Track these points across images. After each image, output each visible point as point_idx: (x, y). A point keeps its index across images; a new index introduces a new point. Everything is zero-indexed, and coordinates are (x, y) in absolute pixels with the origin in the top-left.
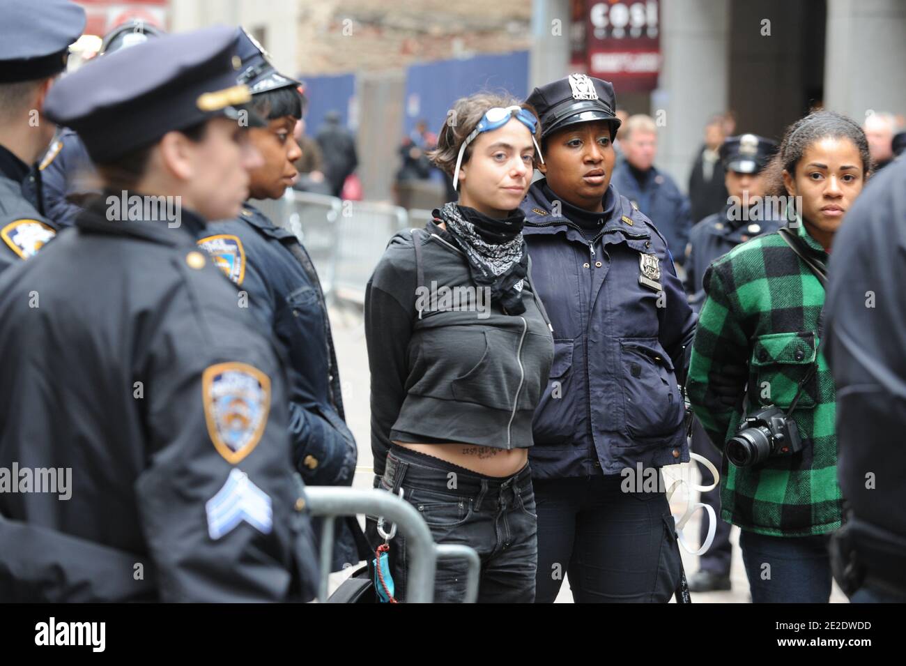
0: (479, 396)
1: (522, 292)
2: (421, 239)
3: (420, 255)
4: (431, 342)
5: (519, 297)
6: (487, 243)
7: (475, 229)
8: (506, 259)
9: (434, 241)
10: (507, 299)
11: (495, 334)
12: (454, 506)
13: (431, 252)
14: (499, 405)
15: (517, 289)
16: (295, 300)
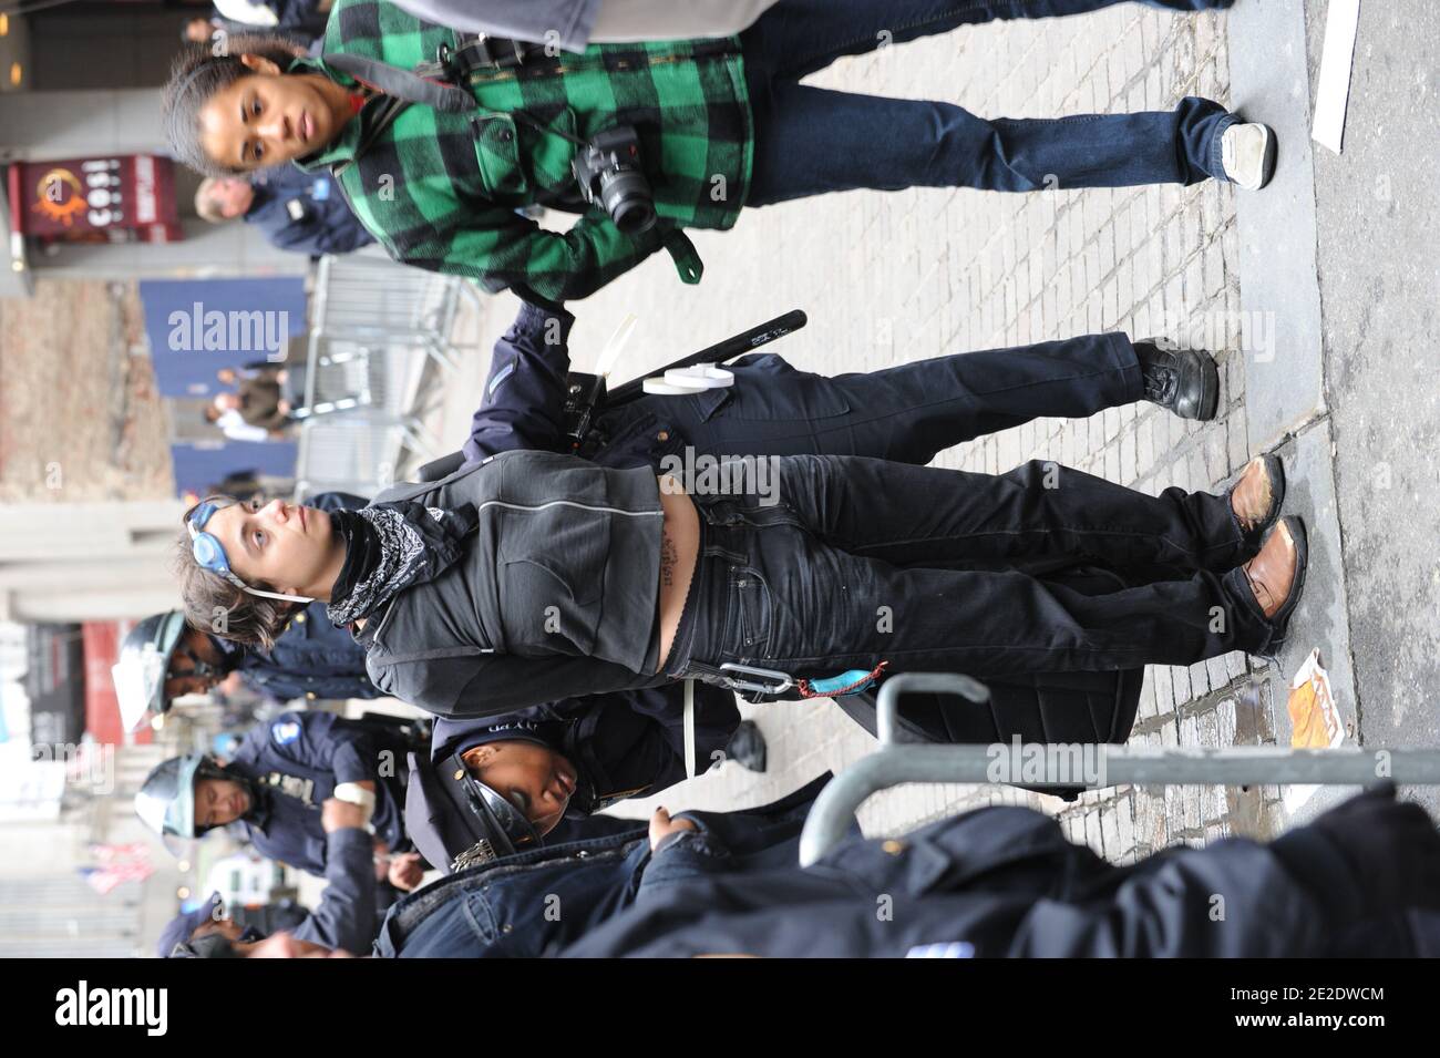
0: (594, 566)
1: (443, 509)
2: (382, 655)
3: (404, 657)
4: (523, 633)
5: (451, 514)
6: (380, 563)
7: (363, 581)
8: (400, 534)
9: (383, 638)
10: (455, 529)
11: (508, 548)
12: (743, 595)
13: (399, 641)
14: (606, 536)
15: (440, 516)
16: (486, 930)
